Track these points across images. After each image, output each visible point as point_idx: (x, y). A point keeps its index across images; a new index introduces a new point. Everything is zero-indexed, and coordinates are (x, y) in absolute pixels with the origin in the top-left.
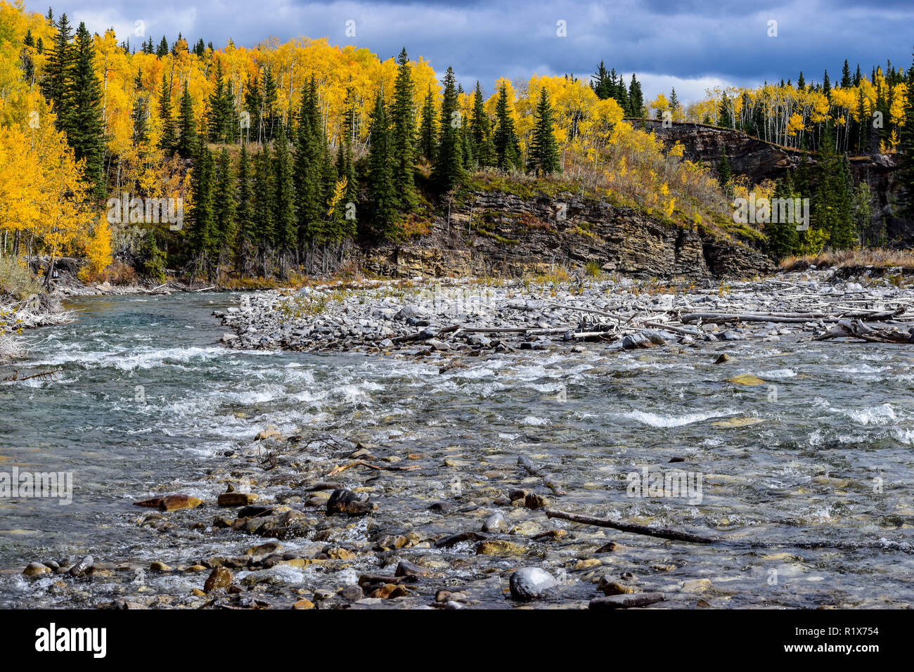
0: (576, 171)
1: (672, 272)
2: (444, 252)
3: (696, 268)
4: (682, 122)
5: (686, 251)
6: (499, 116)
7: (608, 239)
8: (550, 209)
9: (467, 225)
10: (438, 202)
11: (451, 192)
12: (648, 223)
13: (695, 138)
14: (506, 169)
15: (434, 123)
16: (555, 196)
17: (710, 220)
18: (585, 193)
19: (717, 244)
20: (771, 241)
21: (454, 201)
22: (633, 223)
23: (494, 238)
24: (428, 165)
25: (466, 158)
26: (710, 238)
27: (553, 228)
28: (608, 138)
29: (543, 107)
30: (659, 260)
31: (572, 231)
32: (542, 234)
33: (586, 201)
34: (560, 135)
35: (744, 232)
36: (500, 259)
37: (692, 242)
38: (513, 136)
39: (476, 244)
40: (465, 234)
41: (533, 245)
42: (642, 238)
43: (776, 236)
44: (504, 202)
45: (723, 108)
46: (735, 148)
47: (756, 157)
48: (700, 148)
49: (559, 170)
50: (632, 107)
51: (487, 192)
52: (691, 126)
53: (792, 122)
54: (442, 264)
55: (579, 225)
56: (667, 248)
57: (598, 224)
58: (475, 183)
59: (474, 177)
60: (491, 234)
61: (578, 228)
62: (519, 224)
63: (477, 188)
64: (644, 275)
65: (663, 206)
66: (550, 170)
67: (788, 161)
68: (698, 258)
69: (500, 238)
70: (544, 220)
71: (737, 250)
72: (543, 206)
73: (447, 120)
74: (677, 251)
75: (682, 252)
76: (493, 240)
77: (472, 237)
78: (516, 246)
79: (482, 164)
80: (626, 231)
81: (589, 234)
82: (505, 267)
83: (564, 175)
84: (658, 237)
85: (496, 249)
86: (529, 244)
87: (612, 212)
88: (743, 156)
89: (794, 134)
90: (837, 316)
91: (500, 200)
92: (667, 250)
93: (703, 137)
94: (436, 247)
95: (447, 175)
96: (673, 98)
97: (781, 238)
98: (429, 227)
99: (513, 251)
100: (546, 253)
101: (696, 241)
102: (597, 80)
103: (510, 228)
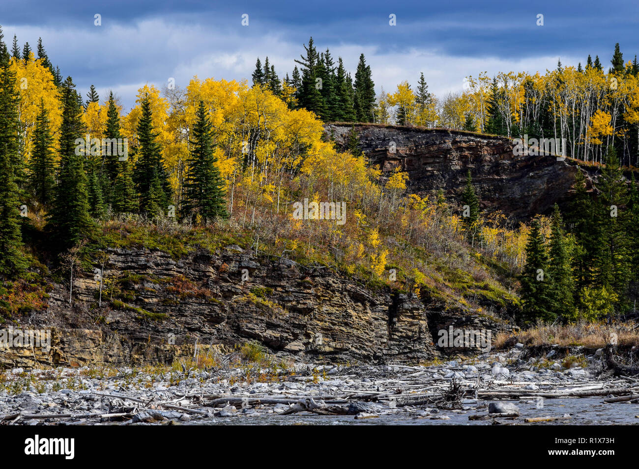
0: (249, 215)
1: (385, 352)
2: (64, 332)
3: (418, 347)
4: (430, 127)
5: (403, 323)
6: (141, 140)
7: (293, 309)
8: (212, 270)
9: (96, 294)
10: (56, 264)
11: (74, 250)
12: (349, 286)
13: (448, 151)
14: (150, 216)
15: (50, 152)
16: (218, 252)
17: (441, 279)
18: (260, 247)
19: (448, 312)
20: (527, 306)
21: (78, 262)
22: (328, 286)
23: (134, 311)
24: (42, 213)
25: (94, 201)
26: (438, 305)
27: (216, 295)
28: (300, 166)
29: (201, 129)
30: (366, 337)
31: (242, 299)
32: (200, 304)
33: (261, 258)
34: (225, 166)
35: (490, 295)
36: (142, 339)
37: (411, 310)
38: (160, 170)
39: (109, 320)
40: (93, 306)
41: (189, 320)
42: (341, 306)
43: (533, 300)
44: (148, 261)
45: (494, 105)
46: (511, 164)
47: (540, 177)
48: (456, 166)
49: (224, 216)
50: (357, 106)
51: (123, 248)
52: (443, 133)
53: (596, 124)
54: (62, 349)
55: (252, 291)
56: (376, 319)
57: (279, 289)
58: (107, 237)
59: (106, 228)
60: (131, 306)
61: (251, 294)
62: (169, 292)
63: (109, 243)
64: (344, 357)
65: (371, 261)
66: (212, 215)
67: (588, 182)
68: (420, 332)
69: (141, 311)
70: (203, 285)
71: (476, 321)
72: (202, 266)
73: (67, 148)
74: (390, 323)
75: (398, 325)
76: (133, 314)
77: (103, 310)
78: (165, 322)
79: (117, 209)
80: (318, 297)
81: (266, 303)
82: (150, 352)
83: (232, 223)
84: (364, 305)
85: (137, 327)
86: (183, 319)
87: (297, 271)
88: (522, 177)
89: (598, 142)
90: (344, 398)
91: (142, 258)
92: (376, 322)
93: (460, 149)
94: (53, 325)
95: (68, 227)
96: (422, 89)
97: (540, 302)
98: (44, 299)
99: (160, 328)
100: (206, 329)
101: (418, 309)
102: (304, 67)
103: (156, 296)
